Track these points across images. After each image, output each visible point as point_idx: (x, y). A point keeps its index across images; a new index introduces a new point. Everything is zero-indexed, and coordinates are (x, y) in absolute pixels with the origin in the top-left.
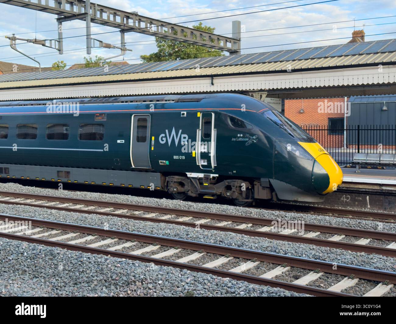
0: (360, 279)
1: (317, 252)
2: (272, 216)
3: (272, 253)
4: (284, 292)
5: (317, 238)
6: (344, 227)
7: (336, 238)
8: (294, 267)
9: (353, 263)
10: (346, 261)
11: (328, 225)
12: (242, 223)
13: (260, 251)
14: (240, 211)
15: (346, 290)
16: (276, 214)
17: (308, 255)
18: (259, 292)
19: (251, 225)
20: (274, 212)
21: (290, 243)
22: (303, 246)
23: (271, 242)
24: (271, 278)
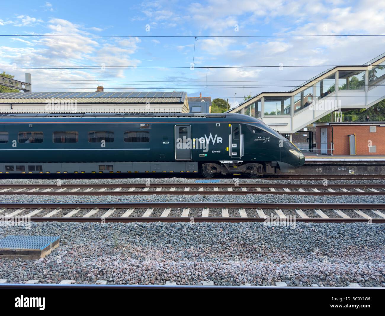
0: (100, 209)
1: (77, 198)
2: (52, 183)
3: (51, 203)
4: (57, 223)
5: (78, 191)
6: (93, 184)
7: (89, 190)
8: (64, 209)
9: (96, 202)
10: (93, 201)
11: (84, 184)
12: (33, 188)
13: (43, 203)
14: (31, 182)
15: (92, 216)
16: (54, 181)
17: (72, 201)
18: (41, 226)
19: (39, 189)
20: (53, 180)
21: (62, 196)
22: (69, 196)
23: (50, 197)
24: (50, 217)
